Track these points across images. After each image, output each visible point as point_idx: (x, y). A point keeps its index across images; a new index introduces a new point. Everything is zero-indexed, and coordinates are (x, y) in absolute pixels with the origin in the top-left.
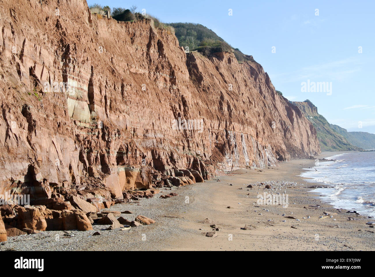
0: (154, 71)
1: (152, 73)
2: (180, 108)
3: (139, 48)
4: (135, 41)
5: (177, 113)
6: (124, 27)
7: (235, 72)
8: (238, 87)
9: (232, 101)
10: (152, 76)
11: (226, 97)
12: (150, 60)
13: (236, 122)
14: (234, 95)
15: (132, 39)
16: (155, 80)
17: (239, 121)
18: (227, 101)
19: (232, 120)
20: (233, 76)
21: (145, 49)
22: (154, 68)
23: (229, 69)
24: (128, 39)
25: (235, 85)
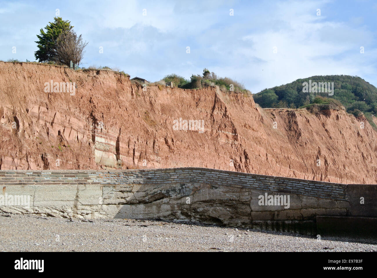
0: (217, 129)
1: (215, 131)
2: (241, 160)
3: (203, 110)
4: (199, 104)
5: (237, 164)
6: (190, 94)
7: (343, 128)
8: (344, 143)
9: (331, 156)
10: (214, 133)
11: (324, 152)
12: (214, 121)
13: (333, 175)
14: (335, 150)
15: (197, 103)
16: (217, 137)
17: (336, 174)
18: (325, 155)
19: (328, 173)
20: (341, 133)
21: (209, 111)
22: (217, 127)
23: (335, 126)
24: (193, 103)
25: (341, 141)
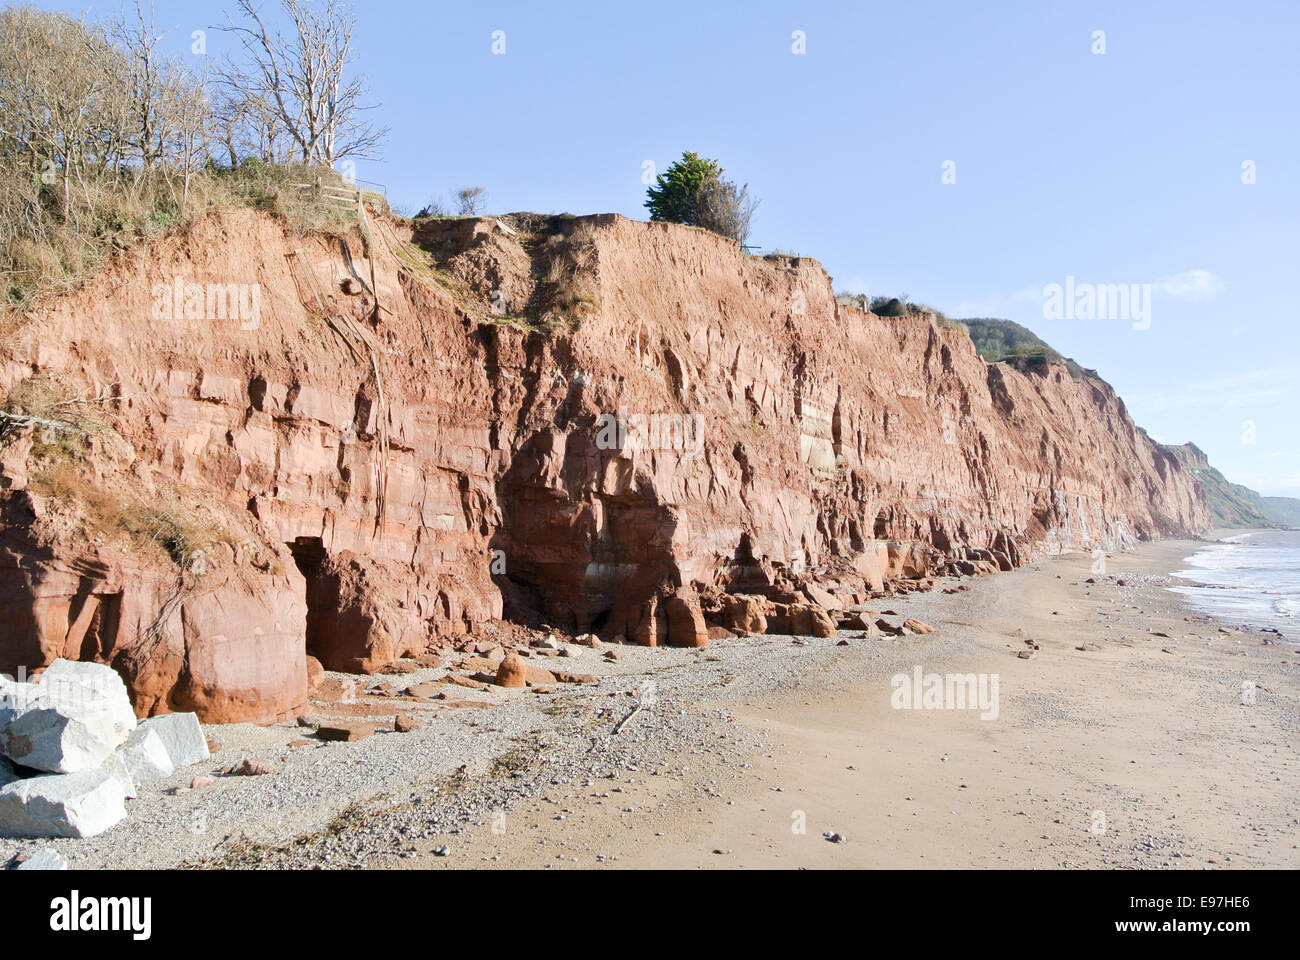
0: (935, 393)
1: (932, 397)
2: (976, 452)
3: (912, 358)
4: (906, 347)
5: (972, 459)
6: (888, 325)
7: (1067, 396)
8: (1072, 419)
9: (1062, 442)
10: (932, 401)
11: (1052, 436)
12: (930, 377)
13: (1068, 475)
14: (1065, 432)
15: (900, 343)
16: (937, 408)
17: (1073, 474)
18: (1054, 441)
19: (1062, 473)
20: (1065, 403)
21: (922, 359)
22: (936, 389)
23: (1057, 391)
24: (895, 344)
25: (1066, 417)
